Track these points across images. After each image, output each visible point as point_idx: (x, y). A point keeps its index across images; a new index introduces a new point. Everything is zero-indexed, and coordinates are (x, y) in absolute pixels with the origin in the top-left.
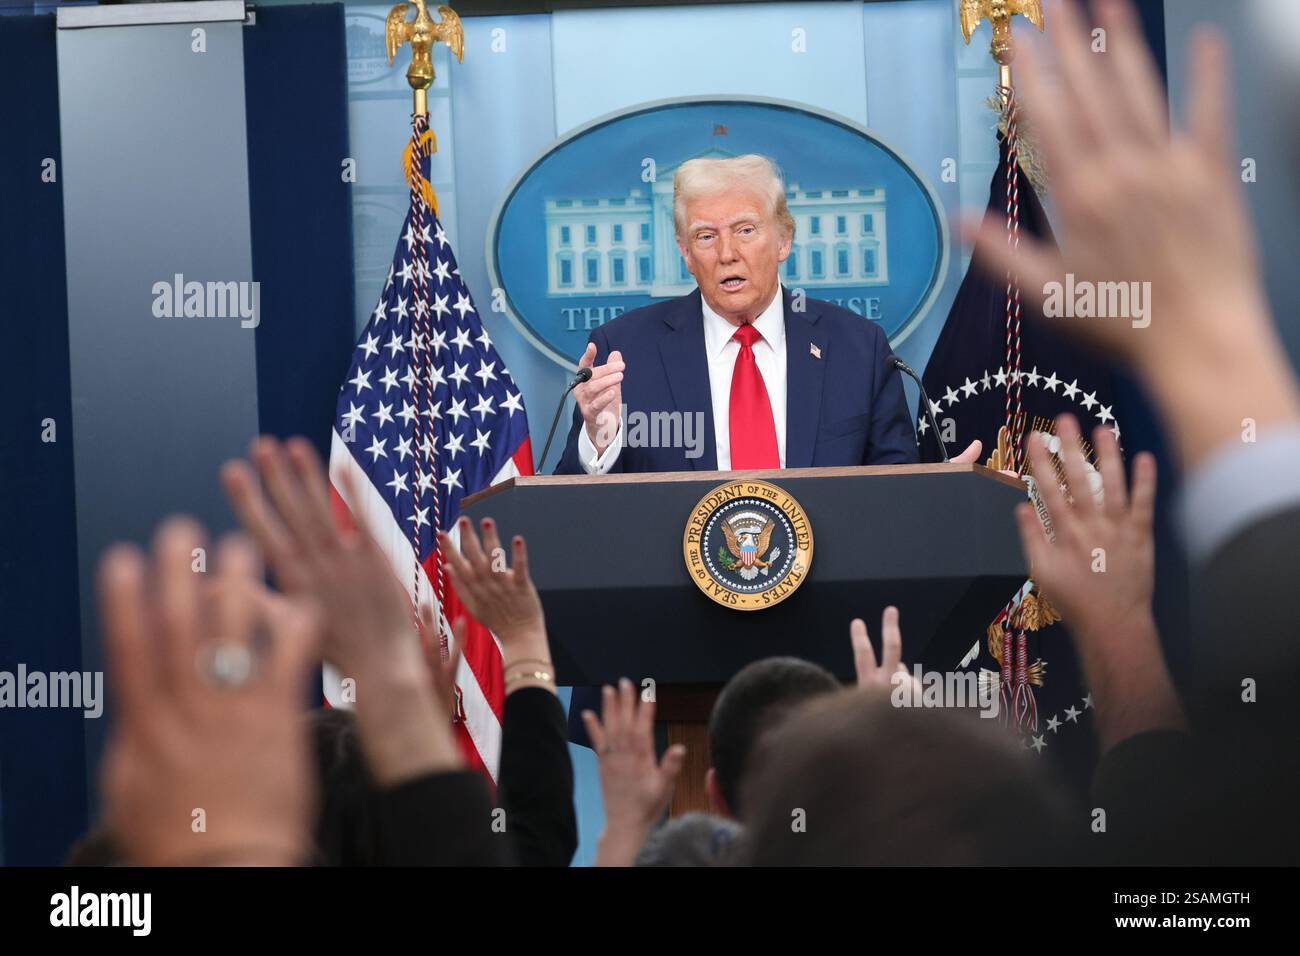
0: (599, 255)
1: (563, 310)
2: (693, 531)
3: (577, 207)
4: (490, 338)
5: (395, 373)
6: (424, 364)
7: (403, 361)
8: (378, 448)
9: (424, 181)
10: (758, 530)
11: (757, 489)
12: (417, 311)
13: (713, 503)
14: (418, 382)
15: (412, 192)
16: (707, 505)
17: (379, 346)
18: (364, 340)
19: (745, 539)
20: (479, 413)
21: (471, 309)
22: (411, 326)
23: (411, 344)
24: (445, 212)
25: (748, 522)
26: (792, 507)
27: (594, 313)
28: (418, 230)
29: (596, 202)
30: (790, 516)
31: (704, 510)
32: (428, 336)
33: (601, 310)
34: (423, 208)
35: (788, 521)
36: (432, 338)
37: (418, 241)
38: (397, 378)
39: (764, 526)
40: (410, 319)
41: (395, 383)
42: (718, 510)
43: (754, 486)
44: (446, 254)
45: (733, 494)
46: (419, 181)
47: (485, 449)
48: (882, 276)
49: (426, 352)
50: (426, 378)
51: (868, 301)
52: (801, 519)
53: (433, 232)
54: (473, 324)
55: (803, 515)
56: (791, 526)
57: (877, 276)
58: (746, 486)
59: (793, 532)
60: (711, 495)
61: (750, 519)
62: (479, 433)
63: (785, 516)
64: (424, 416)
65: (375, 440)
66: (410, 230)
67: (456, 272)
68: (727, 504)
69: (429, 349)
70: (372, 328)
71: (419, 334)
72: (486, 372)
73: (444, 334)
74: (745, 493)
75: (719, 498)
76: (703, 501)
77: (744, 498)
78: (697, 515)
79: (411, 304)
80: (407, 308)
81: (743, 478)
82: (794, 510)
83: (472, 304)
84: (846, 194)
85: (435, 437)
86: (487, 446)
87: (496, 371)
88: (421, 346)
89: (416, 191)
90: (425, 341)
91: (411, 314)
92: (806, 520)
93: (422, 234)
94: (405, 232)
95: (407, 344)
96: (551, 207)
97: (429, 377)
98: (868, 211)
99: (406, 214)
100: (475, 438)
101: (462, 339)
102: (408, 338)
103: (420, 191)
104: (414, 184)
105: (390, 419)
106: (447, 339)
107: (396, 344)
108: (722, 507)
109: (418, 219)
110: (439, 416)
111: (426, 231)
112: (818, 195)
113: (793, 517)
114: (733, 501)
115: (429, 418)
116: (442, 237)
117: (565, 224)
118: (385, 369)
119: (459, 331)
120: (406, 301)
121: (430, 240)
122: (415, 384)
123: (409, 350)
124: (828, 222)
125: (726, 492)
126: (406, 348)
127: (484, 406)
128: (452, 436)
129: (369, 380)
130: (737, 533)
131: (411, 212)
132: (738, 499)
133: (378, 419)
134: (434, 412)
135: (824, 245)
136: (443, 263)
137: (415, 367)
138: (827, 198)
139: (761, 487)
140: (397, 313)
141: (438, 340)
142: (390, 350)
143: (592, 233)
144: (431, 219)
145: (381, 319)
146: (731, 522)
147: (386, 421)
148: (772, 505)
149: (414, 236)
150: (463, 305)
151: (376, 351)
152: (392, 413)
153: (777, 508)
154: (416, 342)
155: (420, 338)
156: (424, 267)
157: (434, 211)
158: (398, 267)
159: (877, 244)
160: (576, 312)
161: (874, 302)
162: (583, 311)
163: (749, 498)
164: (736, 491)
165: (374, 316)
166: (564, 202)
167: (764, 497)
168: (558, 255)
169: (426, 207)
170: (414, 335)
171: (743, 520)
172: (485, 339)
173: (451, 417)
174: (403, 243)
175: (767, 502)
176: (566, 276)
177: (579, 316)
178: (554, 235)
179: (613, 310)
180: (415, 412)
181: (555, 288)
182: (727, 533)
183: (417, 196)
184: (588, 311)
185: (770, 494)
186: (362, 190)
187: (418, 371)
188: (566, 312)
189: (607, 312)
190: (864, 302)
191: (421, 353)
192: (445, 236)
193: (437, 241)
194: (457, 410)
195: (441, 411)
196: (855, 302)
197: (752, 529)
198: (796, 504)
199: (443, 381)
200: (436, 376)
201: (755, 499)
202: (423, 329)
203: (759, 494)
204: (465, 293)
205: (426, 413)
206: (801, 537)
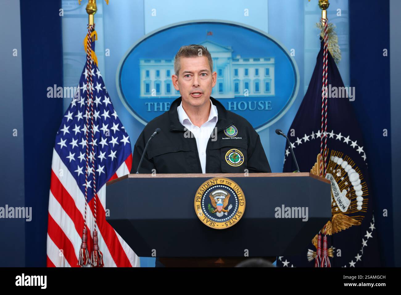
0: (161, 82)
1: (146, 103)
2: (198, 197)
3: (152, 63)
4: (117, 114)
5: (79, 127)
6: (91, 124)
7: (82, 123)
8: (72, 157)
9: (92, 51)
10: (224, 197)
11: (223, 181)
12: (88, 103)
13: (206, 186)
14: (88, 131)
15: (87, 56)
16: (204, 187)
17: (73, 116)
18: (67, 114)
19: (219, 201)
20: (112, 144)
21: (110, 103)
22: (86, 109)
23: (86, 116)
24: (100, 64)
25: (220, 194)
26: (237, 189)
27: (158, 104)
28: (89, 71)
29: (160, 61)
30: (236, 192)
31: (203, 189)
32: (92, 113)
33: (161, 104)
34: (91, 62)
35: (236, 194)
36: (94, 113)
37: (89, 75)
38: (80, 129)
39: (226, 196)
40: (85, 106)
41: (79, 131)
42: (208, 189)
43: (222, 180)
44: (101, 81)
45: (214, 183)
46: (90, 51)
47: (114, 158)
48: (272, 93)
49: (91, 119)
50: (91, 130)
51: (267, 103)
52: (241, 193)
53: (95, 72)
54: (110, 108)
55: (241, 192)
56: (237, 196)
57: (270, 93)
58: (219, 180)
59: (238, 198)
60: (206, 183)
61: (220, 193)
62: (112, 152)
63: (235, 192)
64: (90, 144)
65: (70, 153)
66: (86, 71)
67: (104, 88)
68: (212, 187)
69: (93, 118)
70: (70, 109)
71: (89, 112)
72: (115, 128)
73: (99, 112)
74: (219, 183)
75: (209, 184)
76: (202, 186)
77: (218, 185)
78: (200, 191)
79: (86, 100)
80: (85, 101)
81: (218, 177)
82: (238, 190)
83: (110, 100)
84: (259, 60)
85: (94, 153)
86: (115, 157)
87: (119, 127)
88: (90, 117)
89: (89, 55)
90: (91, 115)
91: (86, 104)
92: (243, 194)
93: (91, 73)
94: (84, 71)
95: (84, 116)
96: (142, 63)
97: (93, 129)
98: (268, 67)
99: (84, 64)
100: (110, 153)
101: (106, 114)
102: (84, 113)
103: (90, 55)
104: (88, 52)
105: (77, 145)
106: (100, 114)
107: (80, 116)
108: (210, 188)
109: (89, 66)
110: (96, 145)
111: (93, 71)
112: (247, 60)
113: (238, 192)
114: (214, 186)
115: (92, 145)
116: (99, 74)
117: (147, 69)
118: (75, 125)
119: (105, 111)
120: (84, 99)
121: (94, 75)
122: (87, 132)
123: (85, 118)
124: (252, 71)
125: (211, 182)
126: (83, 117)
127: (114, 141)
128: (101, 153)
129: (69, 130)
130: (215, 198)
131: (87, 63)
132: (216, 185)
133: (72, 145)
134: (94, 143)
135: (250, 80)
136: (99, 84)
137: (87, 125)
138: (251, 61)
139: (225, 180)
140: (80, 104)
141: (97, 115)
142: (77, 118)
143: (158, 73)
144: (95, 66)
145: (74, 106)
146: (213, 194)
147: (75, 146)
148: (229, 187)
149: (88, 73)
150: (107, 101)
151: (71, 118)
152: (78, 143)
153: (231, 189)
154: (87, 115)
155: (89, 114)
156: (91, 85)
157: (96, 63)
158: (81, 85)
159: (271, 80)
160: (151, 104)
161: (269, 103)
162: (154, 104)
163: (221, 185)
164: (215, 182)
165: (71, 104)
166: (148, 61)
167: (227, 184)
168: (144, 82)
169: (93, 62)
170: (87, 112)
171: (218, 193)
172: (115, 115)
173: (101, 145)
174: (83, 76)
175: (227, 186)
176: (148, 90)
177: (152, 106)
178: (143, 73)
179: (166, 104)
180: (87, 143)
181: (143, 94)
182: (211, 198)
183: (89, 57)
184: (156, 104)
185: (228, 183)
186: (67, 54)
187: (88, 127)
188: (147, 104)
189: (163, 105)
190: (265, 103)
191: (89, 120)
192: (100, 73)
193: (97, 75)
194: (104, 142)
195: (97, 143)
196: (261, 103)
197: (221, 197)
198: (239, 187)
199: (98, 131)
200: (95, 129)
201: (223, 185)
202: (91, 110)
203: (224, 183)
204: (108, 96)
205: (91, 143)
206: (240, 200)
